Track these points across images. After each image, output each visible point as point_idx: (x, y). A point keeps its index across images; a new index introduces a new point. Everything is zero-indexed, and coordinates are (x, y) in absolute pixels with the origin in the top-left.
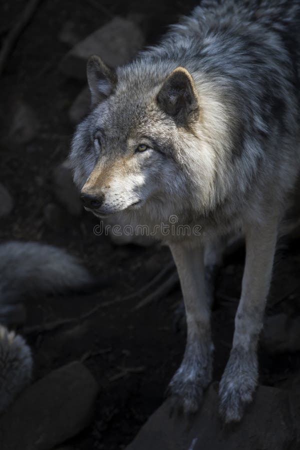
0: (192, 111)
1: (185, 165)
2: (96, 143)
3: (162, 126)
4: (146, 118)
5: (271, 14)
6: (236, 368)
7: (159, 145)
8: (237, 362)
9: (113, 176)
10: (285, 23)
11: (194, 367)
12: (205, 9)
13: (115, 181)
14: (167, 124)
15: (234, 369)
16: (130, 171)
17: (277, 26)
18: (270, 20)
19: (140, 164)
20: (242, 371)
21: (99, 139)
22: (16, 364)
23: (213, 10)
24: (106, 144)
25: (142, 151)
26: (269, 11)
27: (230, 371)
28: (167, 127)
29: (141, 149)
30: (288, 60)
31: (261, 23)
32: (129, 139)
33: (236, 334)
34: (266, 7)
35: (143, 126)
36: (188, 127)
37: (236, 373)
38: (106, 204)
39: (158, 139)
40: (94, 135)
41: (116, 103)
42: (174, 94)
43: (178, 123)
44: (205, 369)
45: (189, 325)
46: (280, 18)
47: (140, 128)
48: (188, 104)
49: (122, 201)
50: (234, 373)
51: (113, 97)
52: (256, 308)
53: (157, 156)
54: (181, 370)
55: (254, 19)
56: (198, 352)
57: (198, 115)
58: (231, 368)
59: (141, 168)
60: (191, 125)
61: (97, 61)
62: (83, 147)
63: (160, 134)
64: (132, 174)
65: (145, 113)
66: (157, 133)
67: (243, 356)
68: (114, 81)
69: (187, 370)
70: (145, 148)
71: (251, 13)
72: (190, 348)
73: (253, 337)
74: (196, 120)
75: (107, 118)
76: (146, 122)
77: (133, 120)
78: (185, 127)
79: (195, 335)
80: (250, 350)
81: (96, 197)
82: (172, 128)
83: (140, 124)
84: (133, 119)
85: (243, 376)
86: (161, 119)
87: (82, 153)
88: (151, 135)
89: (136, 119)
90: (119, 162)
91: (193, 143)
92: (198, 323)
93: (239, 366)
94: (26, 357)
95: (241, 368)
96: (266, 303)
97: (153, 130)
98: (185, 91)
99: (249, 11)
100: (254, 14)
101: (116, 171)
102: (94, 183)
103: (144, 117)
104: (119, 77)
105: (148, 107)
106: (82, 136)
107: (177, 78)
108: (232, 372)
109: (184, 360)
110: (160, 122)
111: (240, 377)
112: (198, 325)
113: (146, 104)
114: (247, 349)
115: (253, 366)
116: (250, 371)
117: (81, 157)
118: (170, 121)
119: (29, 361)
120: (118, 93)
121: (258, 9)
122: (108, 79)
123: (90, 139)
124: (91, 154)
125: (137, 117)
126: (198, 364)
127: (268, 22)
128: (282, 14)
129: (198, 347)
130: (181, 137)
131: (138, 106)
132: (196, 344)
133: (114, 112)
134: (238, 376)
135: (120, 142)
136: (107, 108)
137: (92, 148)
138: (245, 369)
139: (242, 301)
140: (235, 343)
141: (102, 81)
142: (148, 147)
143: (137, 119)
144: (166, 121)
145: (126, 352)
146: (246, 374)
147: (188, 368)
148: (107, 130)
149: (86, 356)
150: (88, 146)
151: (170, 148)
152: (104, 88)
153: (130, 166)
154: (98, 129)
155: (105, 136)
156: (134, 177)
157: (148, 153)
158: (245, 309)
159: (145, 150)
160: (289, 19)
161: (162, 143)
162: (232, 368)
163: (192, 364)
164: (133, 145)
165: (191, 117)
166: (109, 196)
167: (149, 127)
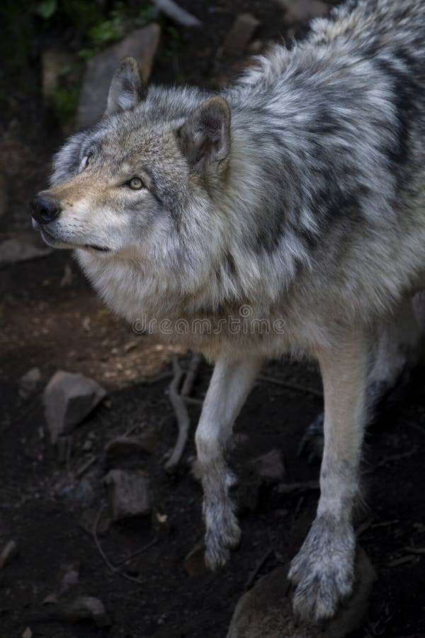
4: (156, 149)
7: (159, 187)
53: (152, 202)
61: (131, 65)
70: (139, 185)
83: (147, 151)
96: (359, 455)
103: (154, 146)
120: (137, 111)
142: (144, 186)
152: (126, 101)
155: (101, 149)
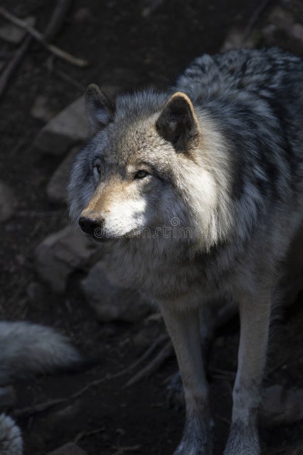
0: (191, 137)
1: (184, 190)
2: (95, 171)
3: (161, 151)
5: (257, 82)
6: (238, 444)
8: (238, 437)
9: (112, 201)
10: (272, 90)
11: (195, 444)
12: (190, 79)
13: (114, 206)
14: (166, 150)
15: (235, 445)
16: (129, 197)
17: (264, 93)
18: (257, 87)
19: (140, 191)
20: (244, 446)
21: (98, 166)
22: (6, 443)
23: (198, 79)
24: (105, 170)
25: (142, 178)
26: (255, 78)
27: (231, 447)
28: (166, 153)
29: (140, 175)
30: (278, 127)
31: (248, 91)
32: (128, 165)
33: (235, 409)
34: (252, 74)
35: (142, 152)
36: (187, 153)
37: (237, 449)
38: (106, 229)
39: (156, 164)
40: (93, 163)
41: (115, 130)
42: (173, 120)
43: (178, 149)
44: (206, 445)
45: (187, 401)
46: (267, 85)
47: (139, 153)
48: (187, 130)
49: (121, 227)
50: (235, 449)
51: (112, 124)
52: (254, 381)
54: (181, 448)
55: (241, 87)
56: (197, 428)
57: (198, 141)
58: (231, 444)
59: (141, 195)
60: (191, 151)
62: (82, 176)
63: (159, 159)
64: (131, 200)
65: (145, 139)
66: (156, 159)
67: (243, 431)
68: (113, 109)
69: (187, 448)
71: (238, 80)
72: (190, 425)
73: (253, 410)
74: (196, 146)
75: (106, 145)
76: (144, 147)
77: (132, 146)
78: (184, 153)
79: (194, 411)
80: (250, 425)
81: (96, 221)
82: (170, 154)
84: (132, 144)
85: (244, 451)
86: (161, 145)
87: (80, 183)
88: (150, 161)
89: (134, 145)
90: (118, 187)
91: (193, 168)
92: (196, 399)
93: (240, 442)
94: (15, 437)
95: (242, 443)
97: (152, 156)
98: (184, 117)
99: (235, 79)
100: (240, 82)
101: (115, 196)
102: (94, 207)
104: (117, 105)
105: (147, 132)
106: (81, 165)
107: (176, 103)
108: (233, 448)
109: (184, 438)
110: (159, 148)
111: (242, 452)
112: (197, 402)
113: (145, 130)
114: (246, 423)
115: (254, 441)
116: (252, 446)
117: (80, 187)
118: (169, 146)
119: (19, 441)
121: (244, 76)
122: (106, 108)
123: (89, 167)
124: (90, 183)
125: (135, 142)
126: (198, 441)
127: (254, 89)
128: (268, 81)
129: (198, 423)
130: (180, 163)
131: (137, 132)
132: (195, 421)
133: (113, 139)
134: (240, 452)
135: (119, 168)
136: (106, 135)
137: (91, 177)
138: (247, 444)
139: (239, 374)
140: (234, 418)
141: (100, 111)
143: (136, 145)
144: (165, 147)
145: (120, 430)
146: (248, 449)
147: (188, 446)
148: (106, 156)
149: (79, 436)
150: (87, 175)
151: (169, 173)
153: (129, 192)
154: (97, 157)
156: (133, 202)
157: (147, 179)
158: (242, 383)
159: (145, 176)
160: (274, 86)
161: (160, 168)
162: (233, 444)
163: (192, 441)
164: (132, 171)
165: (191, 143)
166: (110, 221)
167: (148, 153)
